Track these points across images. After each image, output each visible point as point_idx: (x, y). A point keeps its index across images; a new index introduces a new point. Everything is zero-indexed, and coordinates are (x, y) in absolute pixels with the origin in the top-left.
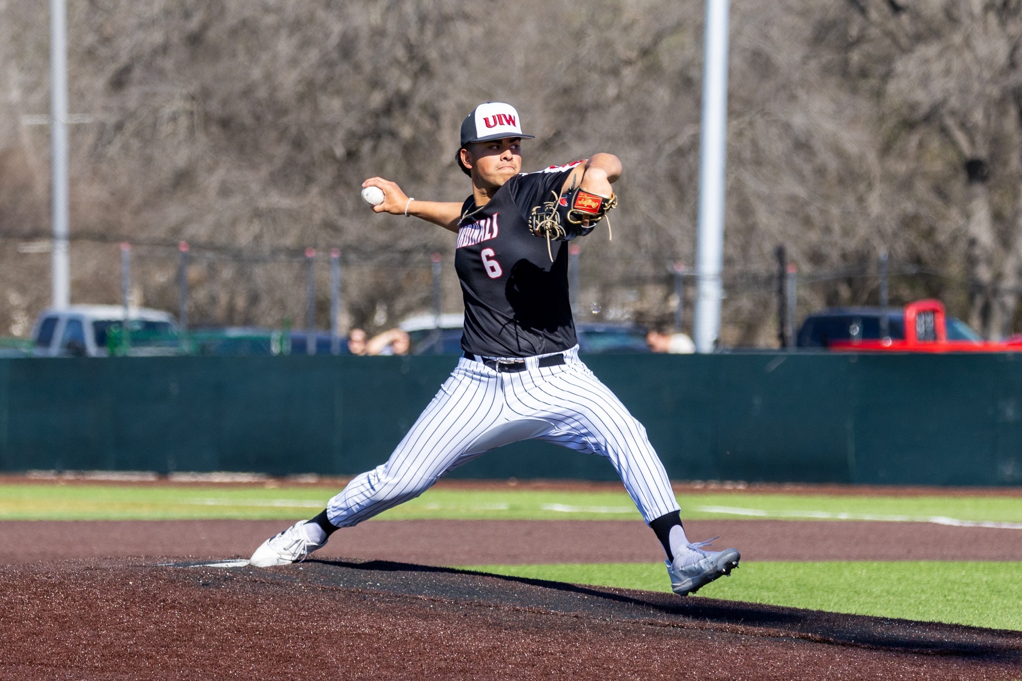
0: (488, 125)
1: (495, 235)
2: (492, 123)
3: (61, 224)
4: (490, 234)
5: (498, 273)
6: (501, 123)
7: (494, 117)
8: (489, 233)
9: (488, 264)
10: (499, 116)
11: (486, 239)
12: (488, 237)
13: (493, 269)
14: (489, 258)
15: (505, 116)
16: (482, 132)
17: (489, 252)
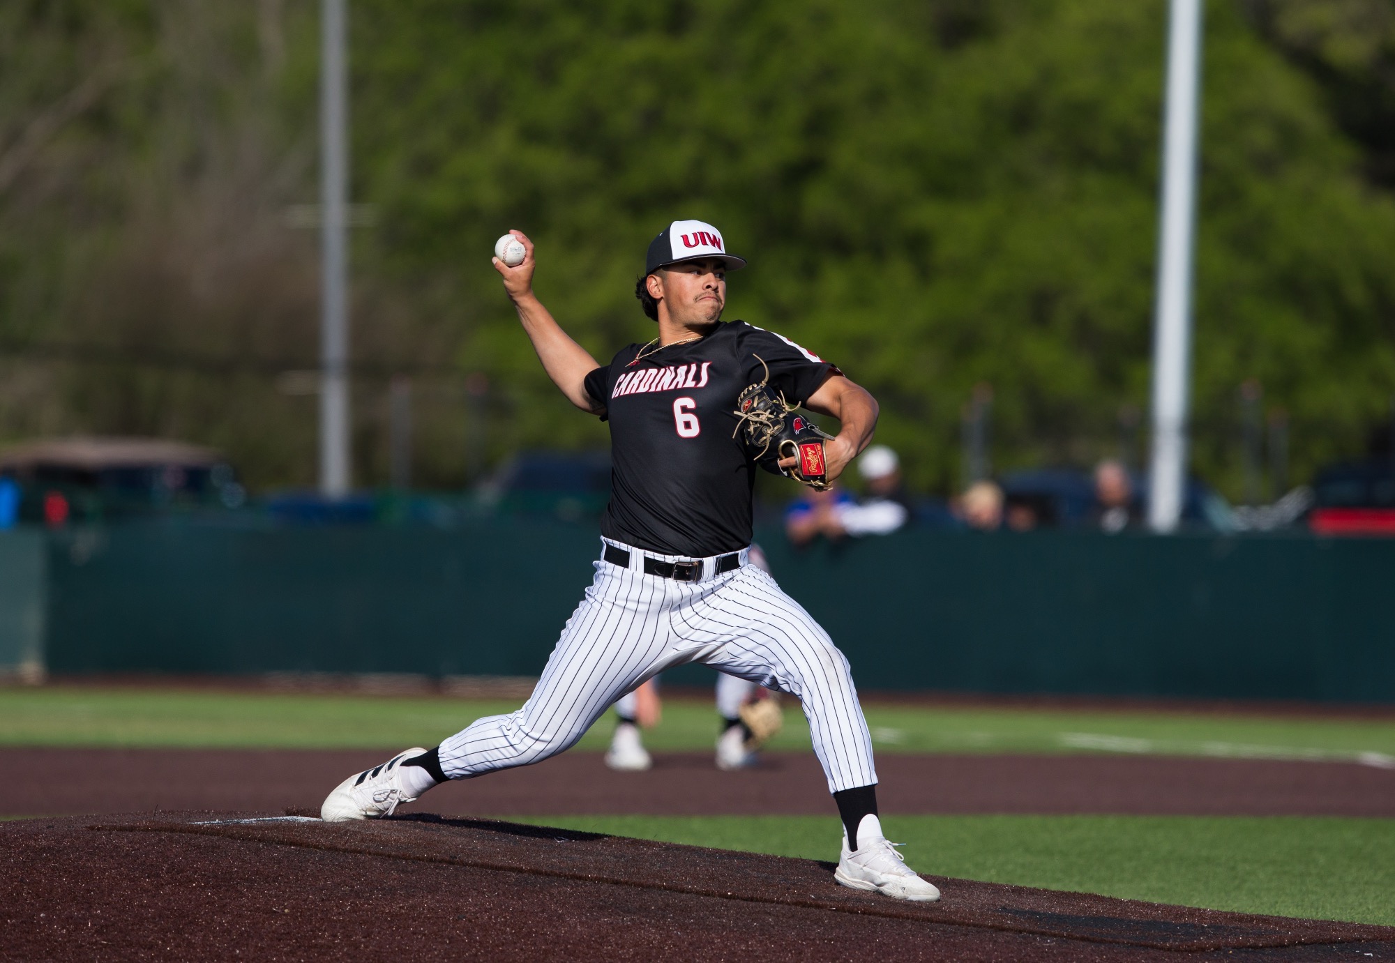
0: (687, 244)
1: (702, 384)
2: (692, 241)
3: (335, 345)
4: (694, 383)
5: (694, 431)
6: (705, 243)
7: (695, 235)
8: (693, 380)
9: (680, 418)
10: (702, 234)
11: (687, 385)
12: (690, 384)
13: (687, 425)
14: (685, 410)
15: (708, 234)
16: (679, 251)
17: (690, 403)
